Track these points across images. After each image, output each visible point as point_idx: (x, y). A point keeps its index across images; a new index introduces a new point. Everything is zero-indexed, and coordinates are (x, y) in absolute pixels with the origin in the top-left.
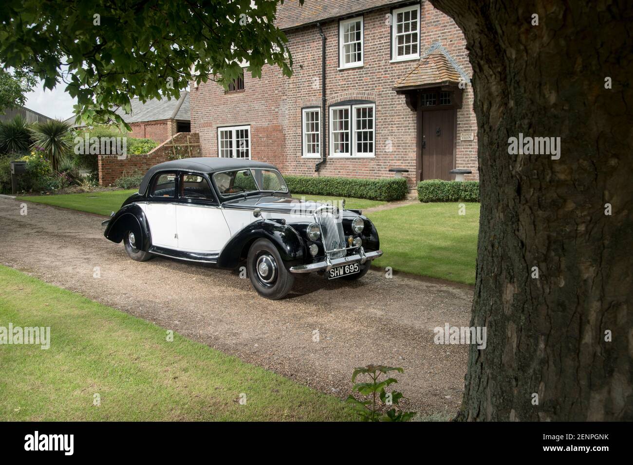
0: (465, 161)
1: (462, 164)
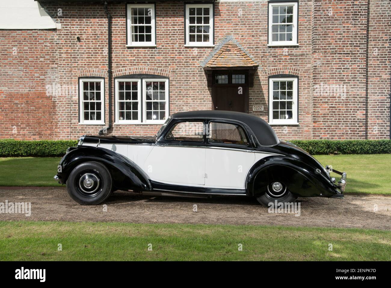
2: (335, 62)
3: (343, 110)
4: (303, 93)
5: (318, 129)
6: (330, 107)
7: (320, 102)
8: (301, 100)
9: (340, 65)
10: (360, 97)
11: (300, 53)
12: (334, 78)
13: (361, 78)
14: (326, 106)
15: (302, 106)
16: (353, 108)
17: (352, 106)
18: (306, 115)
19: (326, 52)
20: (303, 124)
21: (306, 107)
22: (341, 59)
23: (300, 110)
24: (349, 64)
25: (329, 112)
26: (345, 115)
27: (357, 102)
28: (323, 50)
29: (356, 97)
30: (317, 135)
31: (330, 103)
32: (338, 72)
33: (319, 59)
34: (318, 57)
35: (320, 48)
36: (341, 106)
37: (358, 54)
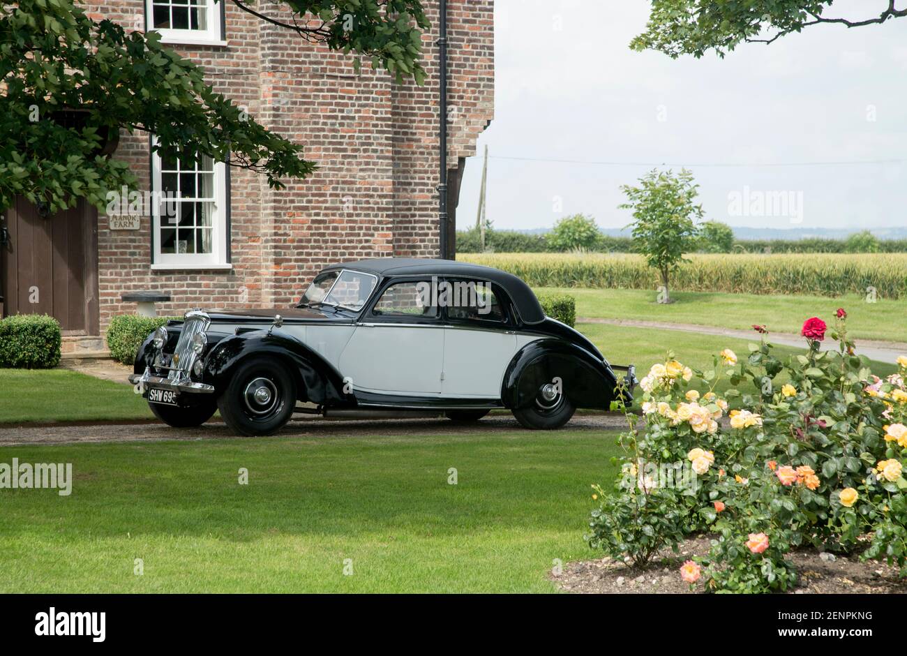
0: (121, 275)
1: (114, 281)
2: (321, 100)
3: (343, 229)
4: (241, 182)
5: (286, 280)
6: (314, 222)
7: (289, 208)
8: (236, 201)
9: (333, 107)
10: (380, 196)
11: (231, 68)
12: (319, 143)
13: (380, 144)
14: (304, 217)
15: (238, 218)
16: (364, 225)
17: (363, 218)
18: (250, 243)
19: (299, 70)
20: (241, 267)
21: (249, 221)
22: (335, 91)
23: (235, 227)
24: (353, 105)
25: (312, 235)
26: (347, 244)
27: (373, 209)
28: (294, 66)
29: (372, 196)
30: (283, 296)
31: (313, 212)
32: (329, 127)
33: (285, 89)
34: (281, 85)
35: (285, 58)
36: (337, 218)
37: (371, 79)
